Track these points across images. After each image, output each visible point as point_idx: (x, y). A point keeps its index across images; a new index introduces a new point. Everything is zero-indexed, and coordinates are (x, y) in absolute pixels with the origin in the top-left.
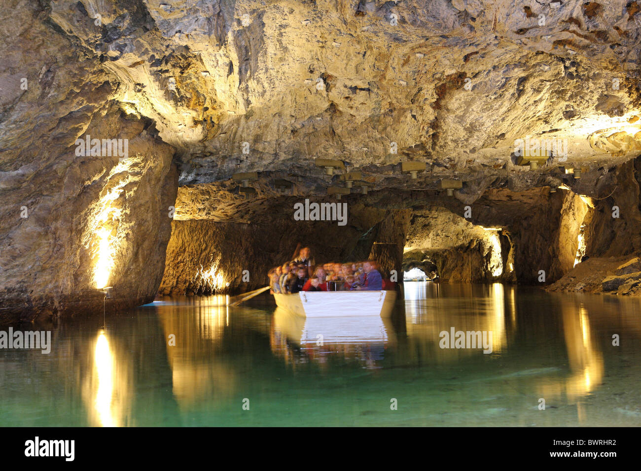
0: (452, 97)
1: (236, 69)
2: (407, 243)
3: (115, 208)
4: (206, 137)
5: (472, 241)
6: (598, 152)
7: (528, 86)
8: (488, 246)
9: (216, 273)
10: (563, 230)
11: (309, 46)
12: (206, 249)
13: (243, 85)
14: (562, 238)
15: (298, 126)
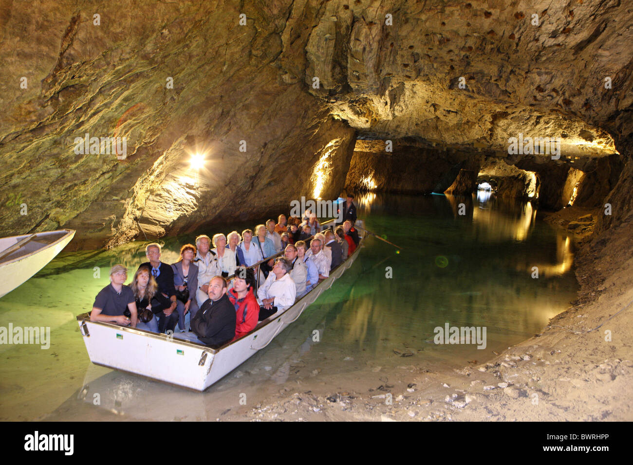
0: (500, 121)
1: (389, 104)
2: (481, 171)
3: (326, 162)
4: (372, 126)
5: (520, 175)
6: (583, 152)
7: (542, 120)
8: (529, 178)
9: (371, 180)
10: (567, 182)
11: (427, 93)
12: (367, 167)
13: (392, 109)
14: (566, 187)
15: (419, 123)
